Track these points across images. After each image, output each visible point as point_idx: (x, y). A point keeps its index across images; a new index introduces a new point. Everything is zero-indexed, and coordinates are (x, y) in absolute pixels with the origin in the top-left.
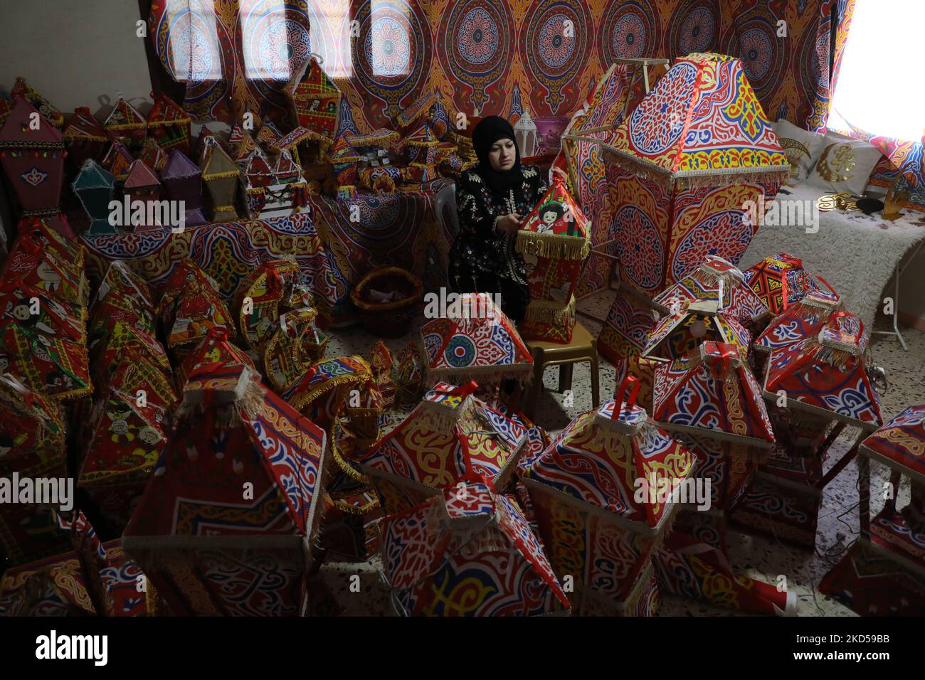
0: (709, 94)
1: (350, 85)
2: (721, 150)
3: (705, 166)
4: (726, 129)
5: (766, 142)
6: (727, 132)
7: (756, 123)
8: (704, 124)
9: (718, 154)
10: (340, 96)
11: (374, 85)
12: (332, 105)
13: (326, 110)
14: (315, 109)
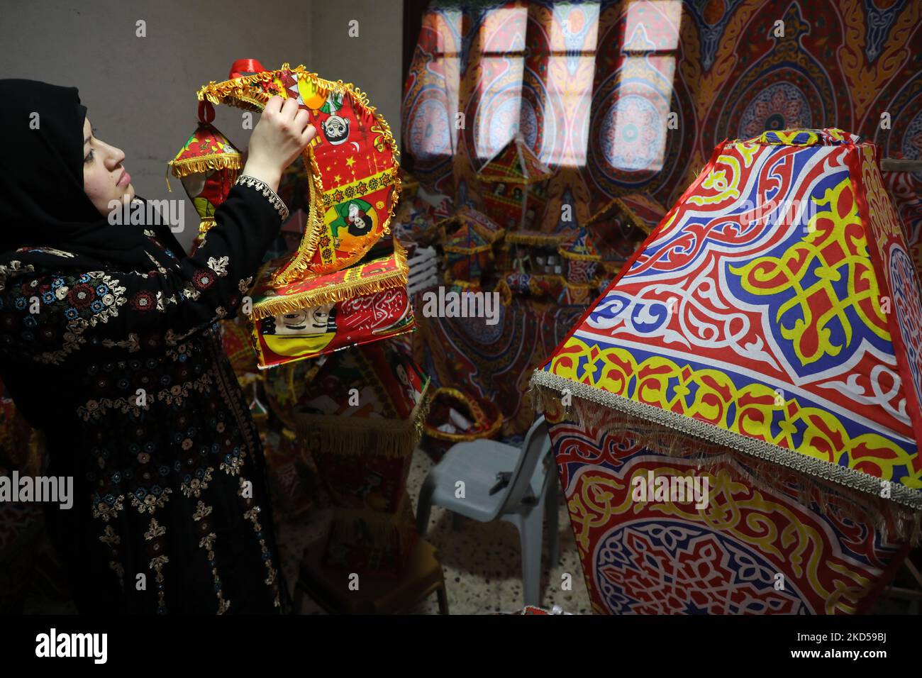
0: (705, 221)
1: (578, 174)
2: (681, 363)
3: (614, 386)
4: (719, 317)
5: (852, 389)
6: (720, 324)
7: (834, 324)
8: (660, 289)
9: (665, 369)
10: (525, 182)
11: (604, 179)
12: (518, 192)
13: (513, 197)
14: (499, 193)
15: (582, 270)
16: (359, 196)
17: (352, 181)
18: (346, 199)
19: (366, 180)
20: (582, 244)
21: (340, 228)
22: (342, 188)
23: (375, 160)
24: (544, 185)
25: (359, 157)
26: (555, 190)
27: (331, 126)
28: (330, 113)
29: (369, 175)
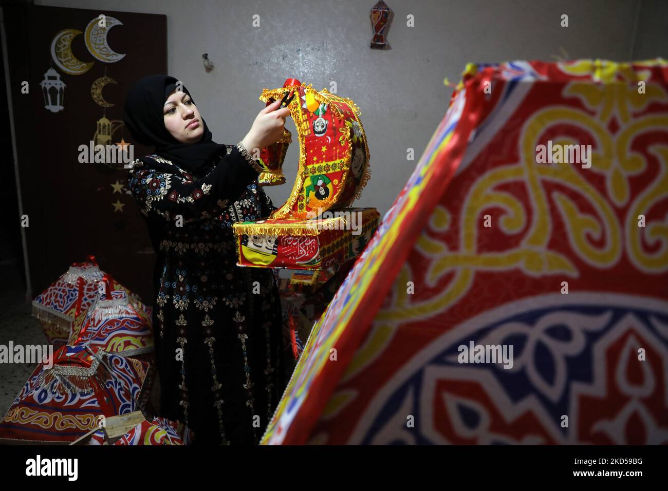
16: (324, 173)
17: (322, 162)
18: (317, 173)
19: (330, 163)
21: (311, 191)
22: (316, 166)
23: (338, 151)
25: (329, 147)
27: (318, 124)
28: (319, 116)
29: (332, 160)
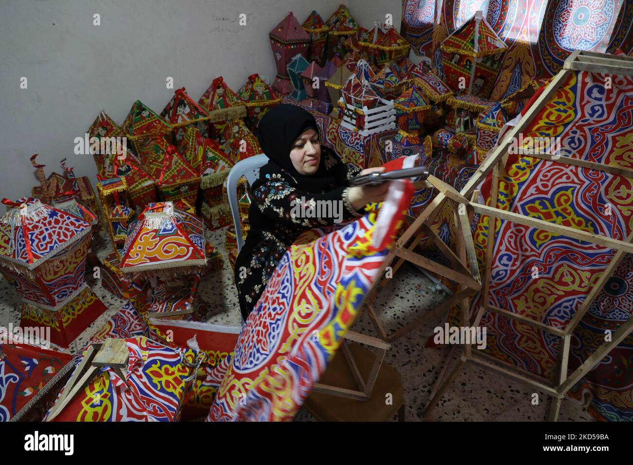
1: (529, 51)
10: (474, 55)
11: (550, 57)
12: (468, 63)
13: (464, 66)
14: (455, 63)
15: (490, 139)
20: (493, 117)
24: (497, 58)
26: (507, 63)
